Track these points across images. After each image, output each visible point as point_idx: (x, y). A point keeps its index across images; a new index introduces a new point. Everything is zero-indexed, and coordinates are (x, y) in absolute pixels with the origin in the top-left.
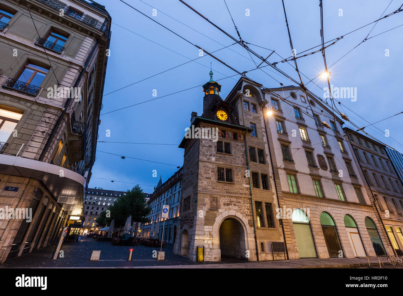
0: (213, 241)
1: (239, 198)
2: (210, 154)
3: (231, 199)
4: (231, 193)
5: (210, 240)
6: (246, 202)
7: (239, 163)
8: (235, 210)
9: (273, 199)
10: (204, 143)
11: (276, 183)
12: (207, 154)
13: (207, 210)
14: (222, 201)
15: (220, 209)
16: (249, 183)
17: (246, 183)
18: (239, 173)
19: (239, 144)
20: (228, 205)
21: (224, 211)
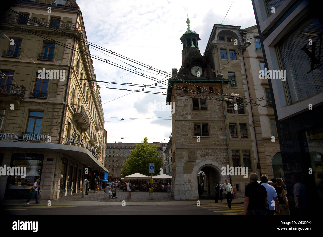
0: (192, 185)
1: (216, 149)
2: (186, 113)
3: (208, 151)
4: (207, 145)
5: (189, 184)
6: (223, 152)
7: (215, 117)
8: (211, 160)
9: (252, 146)
10: (179, 103)
11: (256, 130)
12: (182, 113)
13: (185, 162)
14: (199, 153)
15: (197, 160)
16: (226, 134)
17: (223, 134)
18: (216, 127)
19: (215, 97)
20: (205, 156)
21: (201, 161)
